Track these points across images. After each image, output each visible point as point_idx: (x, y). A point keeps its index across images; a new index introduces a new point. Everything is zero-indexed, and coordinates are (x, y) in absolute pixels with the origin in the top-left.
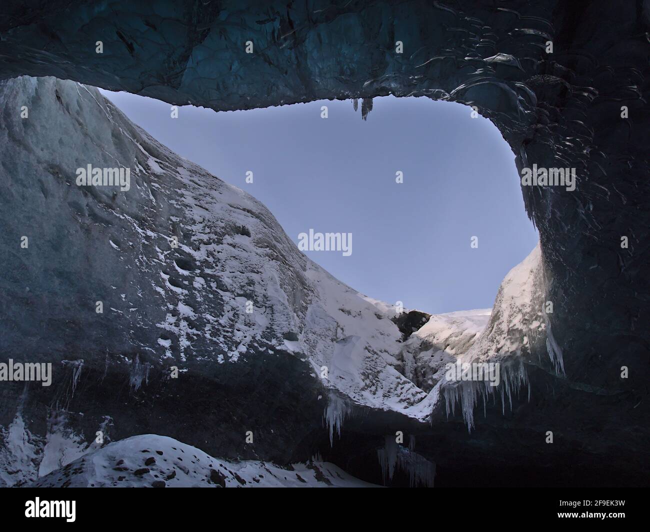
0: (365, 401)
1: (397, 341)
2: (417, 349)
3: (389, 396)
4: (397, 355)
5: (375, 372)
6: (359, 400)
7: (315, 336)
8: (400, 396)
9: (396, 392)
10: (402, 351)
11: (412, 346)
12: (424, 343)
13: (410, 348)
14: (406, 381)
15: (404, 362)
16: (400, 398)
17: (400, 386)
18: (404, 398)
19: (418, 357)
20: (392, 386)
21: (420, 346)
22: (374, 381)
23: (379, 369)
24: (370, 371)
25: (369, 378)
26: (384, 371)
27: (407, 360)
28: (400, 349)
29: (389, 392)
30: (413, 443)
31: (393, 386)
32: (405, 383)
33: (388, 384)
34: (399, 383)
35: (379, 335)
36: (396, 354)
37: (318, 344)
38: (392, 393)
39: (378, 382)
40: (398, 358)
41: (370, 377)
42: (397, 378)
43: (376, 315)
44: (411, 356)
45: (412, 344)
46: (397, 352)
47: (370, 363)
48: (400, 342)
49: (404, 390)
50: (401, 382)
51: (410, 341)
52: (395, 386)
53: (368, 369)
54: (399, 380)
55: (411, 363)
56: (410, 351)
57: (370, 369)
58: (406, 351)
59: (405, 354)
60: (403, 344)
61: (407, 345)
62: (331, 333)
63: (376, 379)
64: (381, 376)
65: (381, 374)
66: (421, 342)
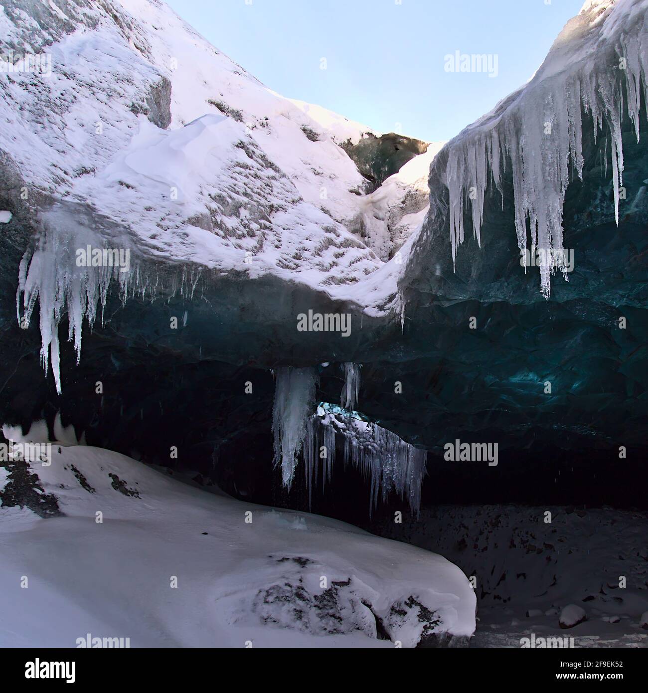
0: (190, 250)
1: (351, 192)
2: (395, 210)
3: (297, 266)
4: (351, 222)
5: (259, 204)
6: (170, 245)
7: (72, 83)
8: (327, 270)
9: (318, 259)
10: (361, 214)
11: (384, 205)
12: (412, 196)
13: (380, 209)
14: (352, 242)
15: (366, 239)
16: (327, 275)
17: (333, 250)
18: (339, 276)
19: (397, 226)
20: (307, 244)
21: (403, 202)
22: (254, 226)
23: (275, 202)
24: (246, 200)
25: (238, 217)
26: (290, 210)
27: (371, 234)
28: (358, 210)
29: (297, 257)
30: (354, 389)
31: (311, 245)
32: (347, 244)
33: (295, 239)
34: (330, 242)
35: (311, 175)
36: (348, 219)
37: (74, 107)
38: (306, 259)
39: (266, 231)
40: (352, 228)
41: (244, 213)
42: (327, 230)
43: (304, 130)
44: (382, 225)
45: (384, 198)
46: (351, 215)
47: (246, 180)
48: (358, 194)
49: (344, 261)
50: (338, 241)
51: (380, 192)
52: (318, 245)
53: (237, 193)
54: (332, 236)
55: (382, 240)
56: (381, 215)
57: (246, 194)
58: (371, 214)
59: (369, 222)
60: (365, 198)
61: (373, 203)
62: (131, 90)
63: (263, 222)
64: (278, 219)
65: (280, 214)
66: (404, 193)
